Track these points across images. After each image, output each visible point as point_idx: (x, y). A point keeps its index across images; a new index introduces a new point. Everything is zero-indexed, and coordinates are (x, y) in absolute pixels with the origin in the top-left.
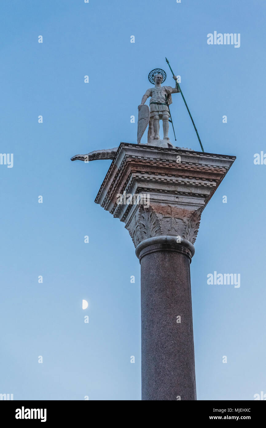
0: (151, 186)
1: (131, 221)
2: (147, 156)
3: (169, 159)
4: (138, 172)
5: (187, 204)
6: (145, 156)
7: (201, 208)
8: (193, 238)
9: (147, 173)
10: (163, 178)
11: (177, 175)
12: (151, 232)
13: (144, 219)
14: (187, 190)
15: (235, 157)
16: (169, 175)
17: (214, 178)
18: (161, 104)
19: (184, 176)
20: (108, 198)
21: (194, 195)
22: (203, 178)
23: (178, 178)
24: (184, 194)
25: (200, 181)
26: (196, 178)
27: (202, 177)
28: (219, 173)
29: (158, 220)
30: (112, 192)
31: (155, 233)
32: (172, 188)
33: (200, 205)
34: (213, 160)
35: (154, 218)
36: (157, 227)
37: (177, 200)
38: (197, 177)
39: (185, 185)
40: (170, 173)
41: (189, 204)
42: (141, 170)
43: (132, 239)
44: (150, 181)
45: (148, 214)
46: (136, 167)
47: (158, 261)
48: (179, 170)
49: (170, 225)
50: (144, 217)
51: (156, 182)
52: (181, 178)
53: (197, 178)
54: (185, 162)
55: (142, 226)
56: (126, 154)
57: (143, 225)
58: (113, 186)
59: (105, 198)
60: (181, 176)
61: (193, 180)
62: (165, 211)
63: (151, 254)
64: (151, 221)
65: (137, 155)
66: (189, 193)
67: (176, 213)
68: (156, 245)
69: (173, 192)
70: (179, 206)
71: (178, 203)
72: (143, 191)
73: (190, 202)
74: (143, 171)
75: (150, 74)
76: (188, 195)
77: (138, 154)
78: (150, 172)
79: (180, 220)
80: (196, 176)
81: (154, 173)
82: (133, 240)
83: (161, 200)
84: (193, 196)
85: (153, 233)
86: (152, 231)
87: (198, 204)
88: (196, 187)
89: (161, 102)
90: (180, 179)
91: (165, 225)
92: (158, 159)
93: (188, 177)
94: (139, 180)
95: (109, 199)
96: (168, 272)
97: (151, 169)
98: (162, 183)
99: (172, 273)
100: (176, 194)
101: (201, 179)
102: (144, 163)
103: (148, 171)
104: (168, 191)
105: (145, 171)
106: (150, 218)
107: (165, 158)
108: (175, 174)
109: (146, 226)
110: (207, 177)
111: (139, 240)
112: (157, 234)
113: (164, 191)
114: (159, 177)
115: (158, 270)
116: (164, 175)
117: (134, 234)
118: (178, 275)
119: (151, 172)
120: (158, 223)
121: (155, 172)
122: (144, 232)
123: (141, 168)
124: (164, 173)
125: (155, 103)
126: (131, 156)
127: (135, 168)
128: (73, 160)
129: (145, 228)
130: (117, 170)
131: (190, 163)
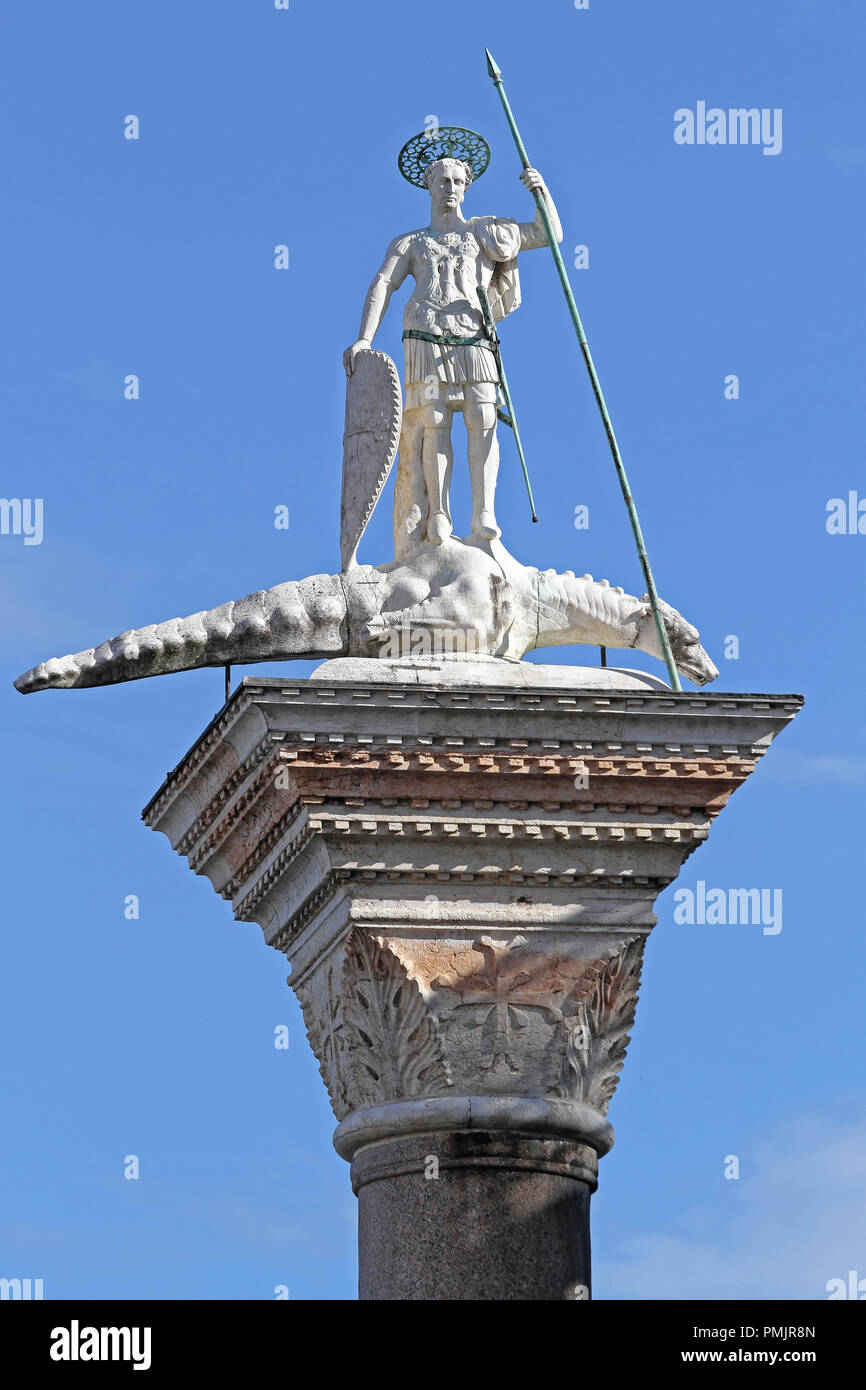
1: (313, 973)
2: (372, 731)
3: (478, 734)
4: (331, 802)
5: (572, 928)
6: (364, 732)
7: (637, 941)
8: (606, 1081)
9: (375, 803)
10: (450, 821)
11: (521, 802)
12: (402, 1073)
13: (366, 1006)
14: (566, 865)
15: (798, 701)
16: (477, 804)
17: (696, 801)
18: (455, 341)
19: (555, 803)
20: (201, 832)
21: (601, 883)
22: (645, 805)
23: (523, 815)
24: (555, 882)
26: (611, 809)
27: (641, 801)
28: (720, 776)
29: (430, 1021)
30: (218, 822)
31: (415, 1082)
32: (495, 862)
33: (633, 930)
34: (690, 724)
35: (413, 1011)
36: (427, 1053)
37: (522, 913)
38: (615, 805)
39: (559, 845)
40: (484, 795)
41: (579, 929)
42: (344, 794)
43: (317, 1064)
44: (392, 839)
45: (385, 987)
46: (321, 780)
47: (434, 1219)
48: (526, 778)
50: (369, 1001)
51: (419, 840)
52: (541, 810)
53: (617, 809)
54: (554, 740)
55: (361, 1040)
56: (273, 727)
57: (361, 1032)
58: (221, 807)
59: (191, 830)
60: (538, 806)
62: (466, 970)
63: (404, 1180)
64: (399, 1019)
65: (324, 730)
66: (580, 878)
67: (519, 981)
68: (423, 1135)
69: (503, 879)
71: (528, 929)
72: (356, 882)
73: (585, 921)
74: (357, 795)
75: (405, 149)
76: (575, 884)
77: (329, 724)
78: (387, 799)
79: (536, 1013)
80: (611, 800)
81: (405, 803)
82: (323, 1072)
83: (442, 922)
84: (602, 887)
85: (409, 1080)
86: (404, 1068)
87: (622, 925)
88: (613, 847)
89: (458, 331)
90: (534, 818)
91: (465, 1043)
92: (425, 738)
93: (571, 808)
94: (339, 841)
95: (205, 838)
96: (476, 1277)
97: (392, 783)
99: (496, 1278)
100: (518, 885)
101: (635, 808)
102: (360, 761)
103: (378, 796)
105: (366, 795)
106: (393, 1010)
107: (458, 728)
108: (511, 797)
109: (374, 1041)
110: (665, 800)
111: (349, 1097)
112: (427, 1089)
114: (434, 816)
115: (433, 1263)
116: (457, 804)
117: (326, 1045)
118: (525, 1286)
119: (393, 799)
120: (433, 1036)
121: (412, 795)
122: (368, 1068)
123: (347, 782)
124: (457, 796)
125: (428, 338)
126: (293, 735)
127: (319, 784)
128: (26, 688)
129: (372, 1052)
131: (579, 742)
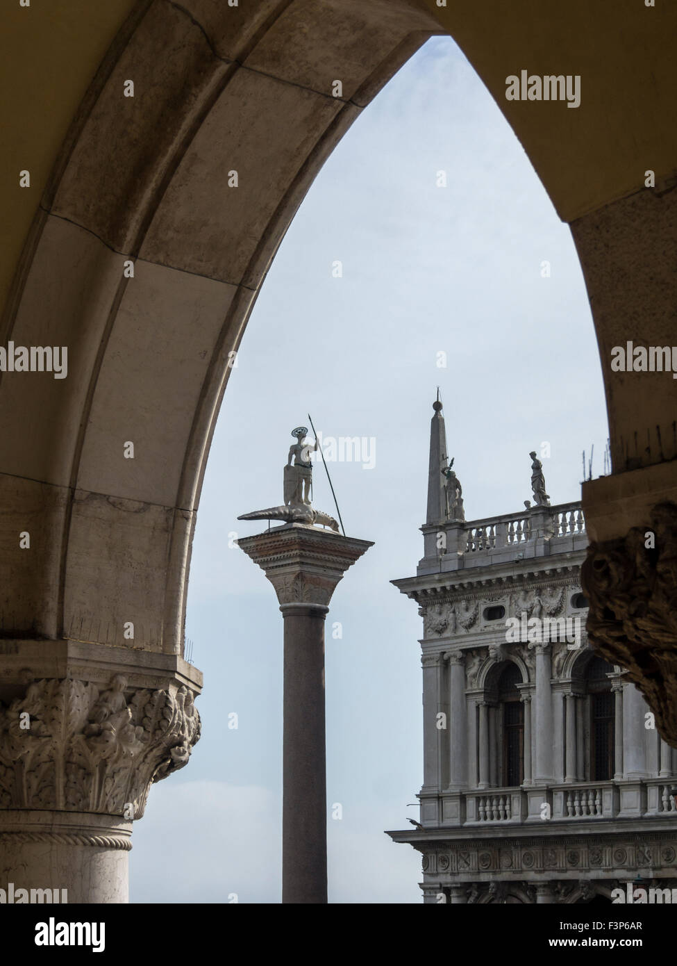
0: (309, 561)
1: (278, 576)
4: (303, 550)
5: (331, 576)
8: (328, 603)
9: (309, 551)
10: (319, 555)
14: (333, 566)
15: (373, 543)
18: (306, 467)
19: (334, 555)
22: (342, 556)
24: (331, 568)
25: (344, 559)
30: (262, 547)
32: (323, 564)
34: (358, 544)
37: (325, 573)
38: (339, 556)
39: (334, 562)
41: (333, 577)
43: (276, 593)
44: (310, 558)
48: (333, 550)
51: (314, 558)
54: (338, 544)
57: (296, 590)
58: (266, 544)
59: (250, 546)
61: (340, 559)
62: (315, 582)
64: (304, 588)
67: (323, 584)
69: (323, 567)
70: (325, 578)
73: (334, 575)
79: (325, 591)
81: (313, 551)
83: (315, 573)
84: (337, 570)
86: (303, 597)
87: (337, 577)
88: (341, 563)
90: (331, 557)
93: (336, 556)
94: (301, 556)
95: (255, 548)
98: (317, 559)
100: (325, 568)
101: (346, 558)
104: (320, 566)
106: (303, 586)
109: (298, 591)
110: (349, 556)
112: (308, 601)
113: (317, 566)
114: (317, 554)
116: (321, 553)
117: (280, 590)
122: (296, 596)
125: (301, 465)
126: (301, 538)
129: (297, 593)
130: (279, 539)
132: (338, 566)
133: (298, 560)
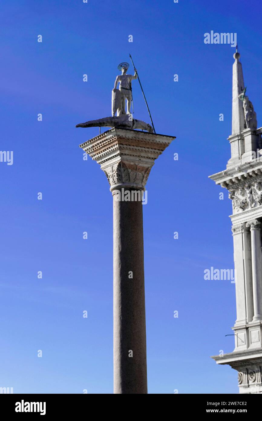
0: (128, 152)
1: (107, 167)
4: (121, 144)
9: (126, 145)
10: (134, 148)
13: (120, 171)
14: (146, 156)
15: (175, 137)
16: (138, 146)
17: (162, 149)
18: (127, 89)
19: (146, 147)
21: (150, 158)
22: (156, 149)
23: (142, 148)
24: (144, 157)
25: (154, 150)
29: (129, 173)
30: (96, 147)
32: (138, 154)
33: (152, 164)
34: (163, 139)
36: (128, 177)
39: (146, 153)
42: (123, 143)
44: (128, 150)
48: (143, 144)
49: (135, 177)
51: (131, 150)
56: (116, 133)
57: (119, 175)
58: (98, 145)
60: (144, 148)
61: (150, 150)
62: (133, 168)
66: (147, 157)
69: (138, 156)
70: (141, 165)
71: (140, 163)
72: (122, 155)
73: (147, 162)
77: (123, 134)
79: (141, 174)
81: (130, 145)
89: (127, 88)
91: (132, 176)
92: (133, 137)
93: (148, 148)
94: (120, 149)
98: (133, 150)
100: (140, 157)
102: (126, 139)
104: (136, 156)
106: (124, 171)
108: (142, 146)
109: (121, 176)
110: (158, 148)
111: (115, 183)
113: (133, 155)
114: (132, 147)
116: (135, 146)
119: (128, 145)
120: (129, 175)
122: (119, 179)
125: (124, 88)
127: (120, 142)
128: (77, 127)
131: (150, 140)
132: (150, 155)
133: (118, 152)
